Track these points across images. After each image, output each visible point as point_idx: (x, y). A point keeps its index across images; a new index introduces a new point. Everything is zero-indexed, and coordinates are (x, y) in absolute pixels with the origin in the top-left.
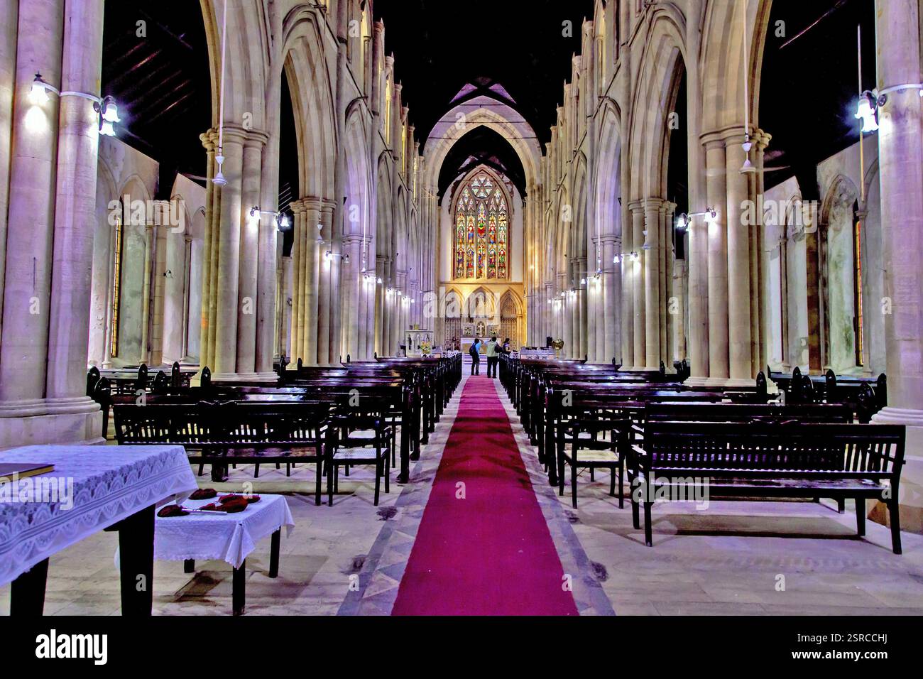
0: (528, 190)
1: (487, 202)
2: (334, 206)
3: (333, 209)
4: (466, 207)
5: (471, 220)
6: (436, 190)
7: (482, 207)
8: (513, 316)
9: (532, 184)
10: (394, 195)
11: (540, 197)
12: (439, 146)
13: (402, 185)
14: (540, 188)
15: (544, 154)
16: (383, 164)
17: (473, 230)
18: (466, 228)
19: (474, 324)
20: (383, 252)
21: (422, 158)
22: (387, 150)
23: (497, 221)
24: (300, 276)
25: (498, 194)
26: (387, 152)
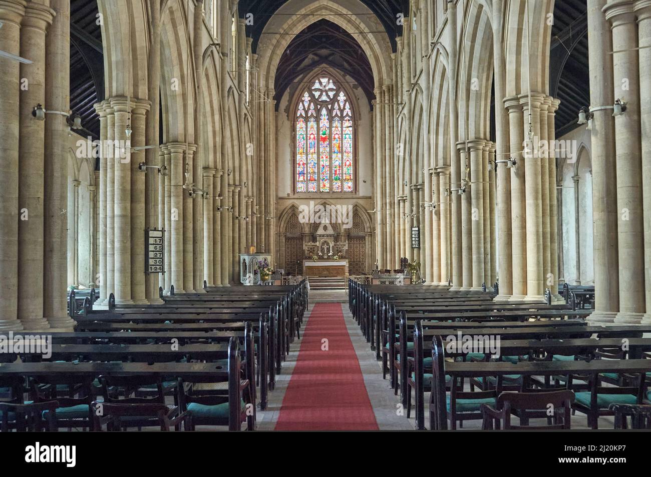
0: (376, 91)
1: (330, 106)
2: (148, 108)
3: (147, 111)
4: (306, 112)
5: (312, 127)
6: (273, 93)
7: (324, 112)
8: (361, 234)
9: (381, 85)
10: (223, 97)
11: (391, 100)
12: (274, 42)
13: (233, 86)
14: (390, 89)
15: (395, 50)
16: (208, 61)
17: (314, 138)
18: (307, 136)
19: (318, 244)
20: (211, 164)
21: (256, 56)
22: (214, 44)
23: (342, 127)
24: (108, 193)
25: (342, 97)
26: (213, 47)
